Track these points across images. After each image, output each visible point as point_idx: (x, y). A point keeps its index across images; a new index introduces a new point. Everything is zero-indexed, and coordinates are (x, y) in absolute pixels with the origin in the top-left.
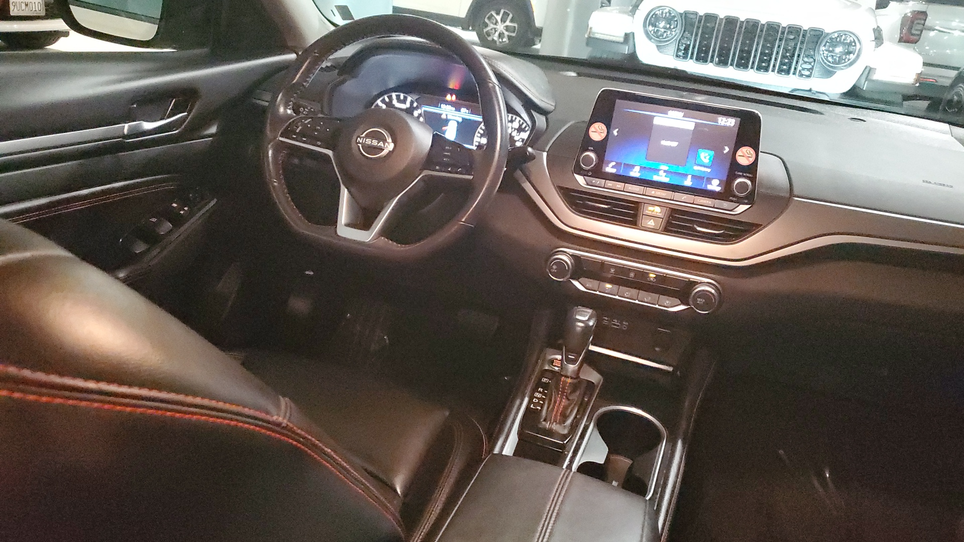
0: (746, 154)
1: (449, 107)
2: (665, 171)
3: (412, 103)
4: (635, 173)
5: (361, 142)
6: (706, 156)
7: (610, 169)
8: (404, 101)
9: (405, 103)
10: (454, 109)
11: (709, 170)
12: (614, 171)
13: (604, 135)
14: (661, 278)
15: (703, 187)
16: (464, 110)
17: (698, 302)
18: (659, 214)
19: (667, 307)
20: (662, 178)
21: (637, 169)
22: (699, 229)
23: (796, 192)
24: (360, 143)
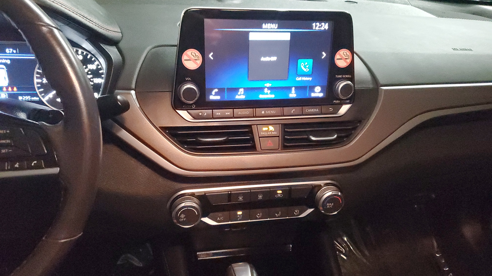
0: (344, 56)
2: (268, 88)
4: (241, 96)
6: (305, 65)
7: (214, 97)
11: (310, 79)
12: (218, 98)
13: (199, 62)
14: (288, 191)
15: (307, 96)
16: (9, 50)
17: (328, 207)
18: (274, 133)
19: (298, 216)
20: (267, 95)
21: (241, 91)
22: (313, 139)
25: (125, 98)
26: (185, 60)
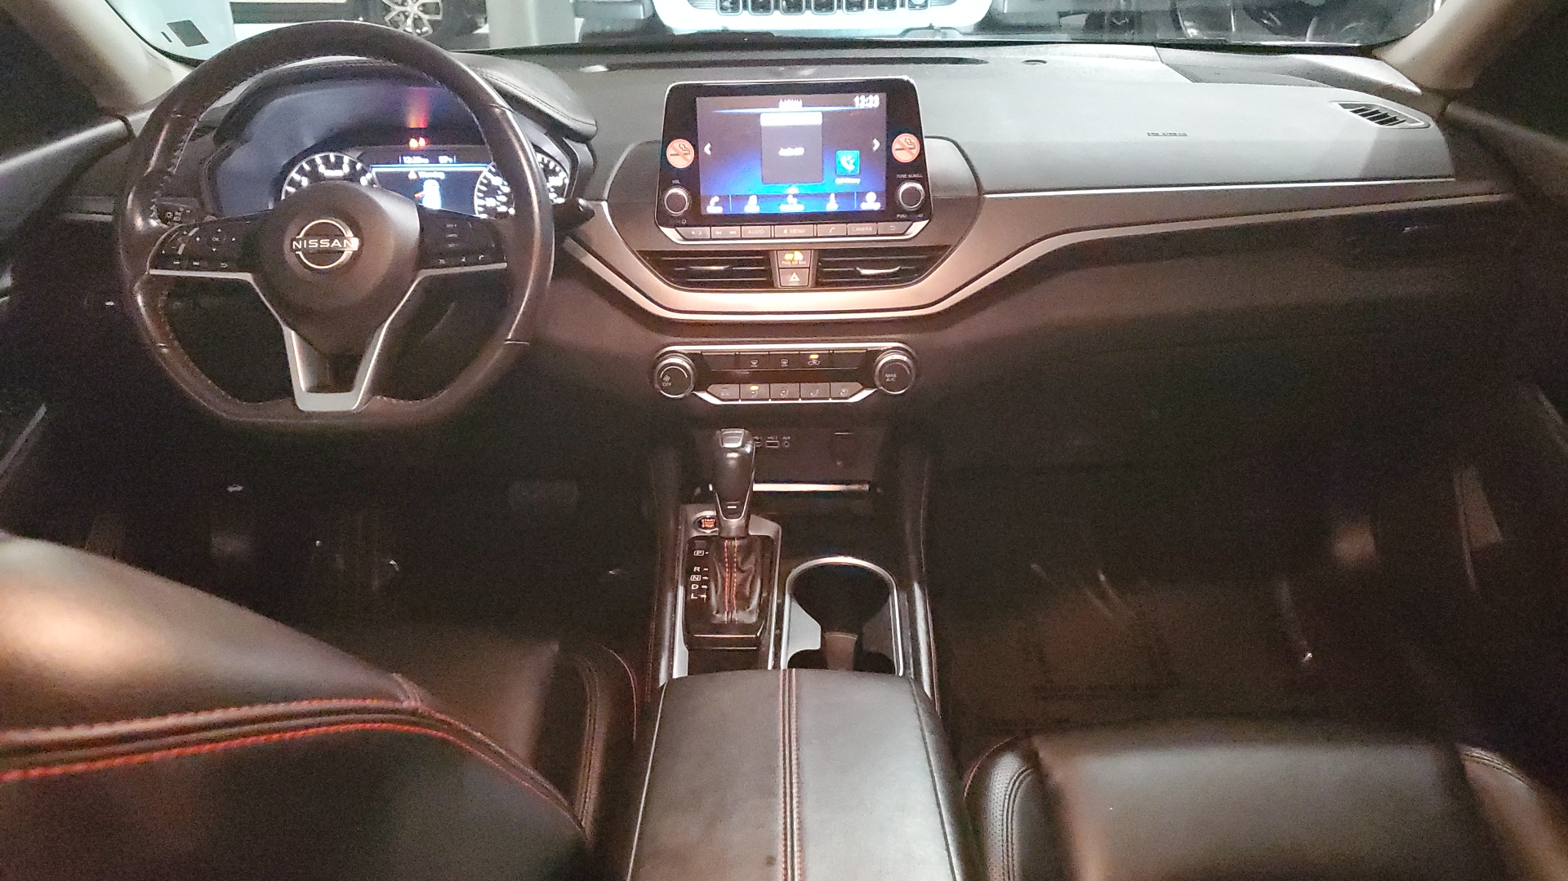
0: (906, 144)
1: (418, 159)
2: (795, 196)
3: (353, 165)
4: (752, 207)
5: (300, 247)
6: (848, 159)
7: (713, 208)
8: (338, 165)
9: (341, 168)
10: (427, 161)
11: (858, 181)
12: (719, 210)
13: (691, 157)
14: (829, 357)
15: (855, 208)
16: (443, 159)
17: (888, 380)
18: (803, 263)
19: (846, 398)
20: (792, 206)
21: (753, 200)
22: (865, 272)
23: (986, 186)
24: (299, 250)
25: (591, 207)
26: (671, 155)
